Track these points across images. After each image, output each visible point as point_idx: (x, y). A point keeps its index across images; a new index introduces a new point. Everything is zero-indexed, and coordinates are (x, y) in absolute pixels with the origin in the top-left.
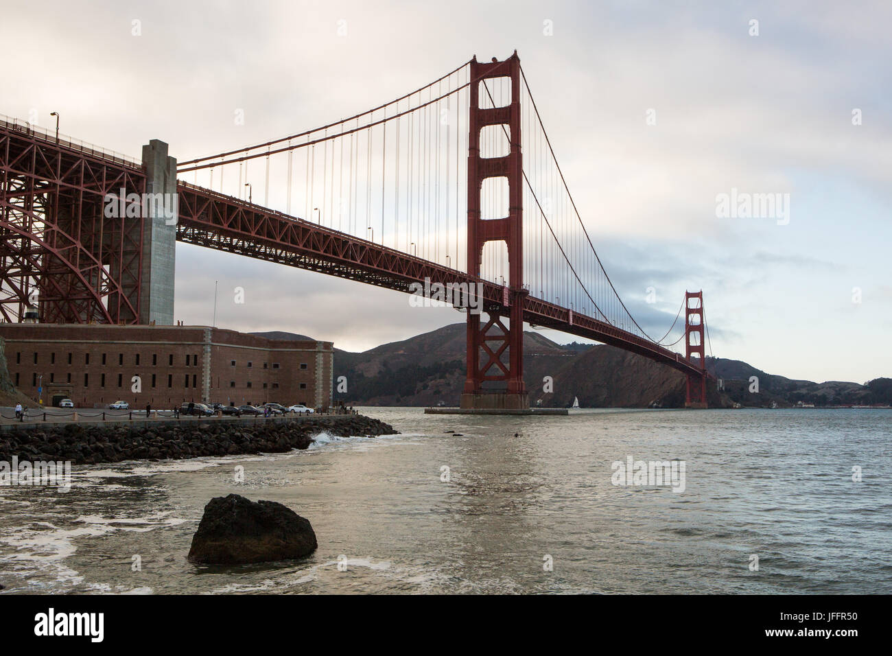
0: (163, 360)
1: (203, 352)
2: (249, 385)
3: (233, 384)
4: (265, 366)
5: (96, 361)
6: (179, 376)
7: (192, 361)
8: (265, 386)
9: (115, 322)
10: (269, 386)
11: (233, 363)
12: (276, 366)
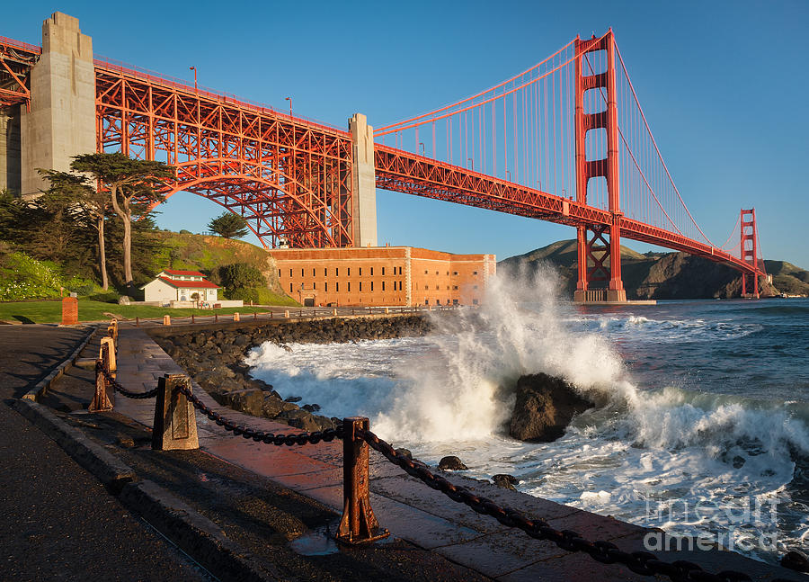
0: (378, 272)
1: (405, 265)
2: (438, 288)
3: (427, 287)
4: (448, 273)
5: (332, 273)
6: (390, 283)
7: (398, 271)
8: (448, 288)
9: (338, 246)
10: (451, 288)
11: (426, 272)
12: (456, 273)
